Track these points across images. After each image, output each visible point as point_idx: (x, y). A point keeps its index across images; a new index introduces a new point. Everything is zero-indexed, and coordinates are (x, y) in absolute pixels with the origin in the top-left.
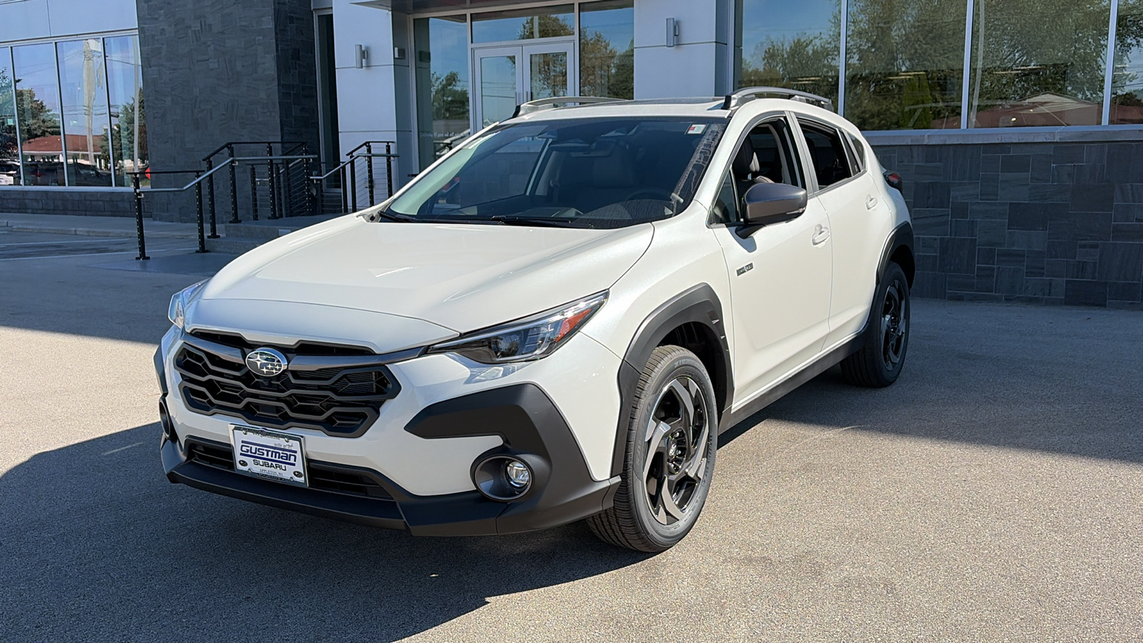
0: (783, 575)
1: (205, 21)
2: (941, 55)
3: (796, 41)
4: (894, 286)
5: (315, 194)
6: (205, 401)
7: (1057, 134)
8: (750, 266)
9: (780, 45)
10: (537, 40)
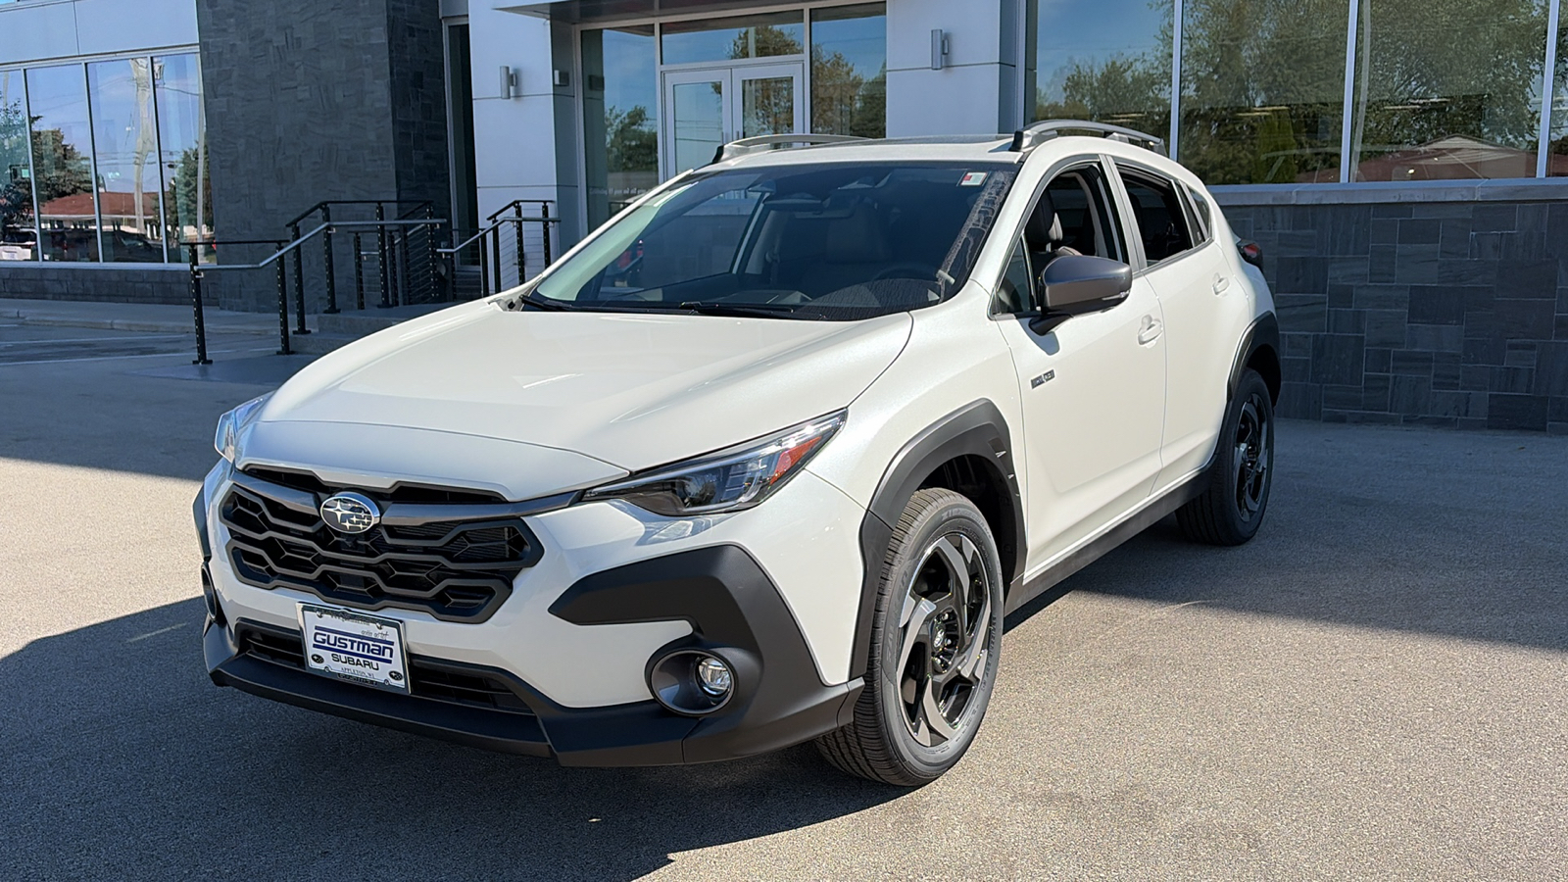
0: (1098, 820)
1: (292, 33)
2: (1309, 84)
3: (1110, 64)
4: (1252, 402)
5: (443, 272)
6: (263, 568)
7: (1478, 189)
8: (1050, 375)
9: (1088, 70)
10: (753, 60)
